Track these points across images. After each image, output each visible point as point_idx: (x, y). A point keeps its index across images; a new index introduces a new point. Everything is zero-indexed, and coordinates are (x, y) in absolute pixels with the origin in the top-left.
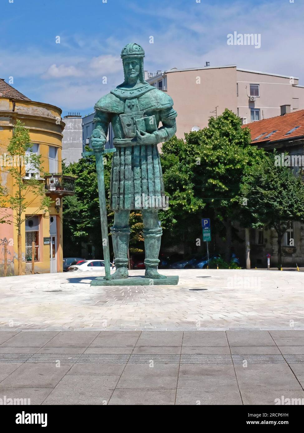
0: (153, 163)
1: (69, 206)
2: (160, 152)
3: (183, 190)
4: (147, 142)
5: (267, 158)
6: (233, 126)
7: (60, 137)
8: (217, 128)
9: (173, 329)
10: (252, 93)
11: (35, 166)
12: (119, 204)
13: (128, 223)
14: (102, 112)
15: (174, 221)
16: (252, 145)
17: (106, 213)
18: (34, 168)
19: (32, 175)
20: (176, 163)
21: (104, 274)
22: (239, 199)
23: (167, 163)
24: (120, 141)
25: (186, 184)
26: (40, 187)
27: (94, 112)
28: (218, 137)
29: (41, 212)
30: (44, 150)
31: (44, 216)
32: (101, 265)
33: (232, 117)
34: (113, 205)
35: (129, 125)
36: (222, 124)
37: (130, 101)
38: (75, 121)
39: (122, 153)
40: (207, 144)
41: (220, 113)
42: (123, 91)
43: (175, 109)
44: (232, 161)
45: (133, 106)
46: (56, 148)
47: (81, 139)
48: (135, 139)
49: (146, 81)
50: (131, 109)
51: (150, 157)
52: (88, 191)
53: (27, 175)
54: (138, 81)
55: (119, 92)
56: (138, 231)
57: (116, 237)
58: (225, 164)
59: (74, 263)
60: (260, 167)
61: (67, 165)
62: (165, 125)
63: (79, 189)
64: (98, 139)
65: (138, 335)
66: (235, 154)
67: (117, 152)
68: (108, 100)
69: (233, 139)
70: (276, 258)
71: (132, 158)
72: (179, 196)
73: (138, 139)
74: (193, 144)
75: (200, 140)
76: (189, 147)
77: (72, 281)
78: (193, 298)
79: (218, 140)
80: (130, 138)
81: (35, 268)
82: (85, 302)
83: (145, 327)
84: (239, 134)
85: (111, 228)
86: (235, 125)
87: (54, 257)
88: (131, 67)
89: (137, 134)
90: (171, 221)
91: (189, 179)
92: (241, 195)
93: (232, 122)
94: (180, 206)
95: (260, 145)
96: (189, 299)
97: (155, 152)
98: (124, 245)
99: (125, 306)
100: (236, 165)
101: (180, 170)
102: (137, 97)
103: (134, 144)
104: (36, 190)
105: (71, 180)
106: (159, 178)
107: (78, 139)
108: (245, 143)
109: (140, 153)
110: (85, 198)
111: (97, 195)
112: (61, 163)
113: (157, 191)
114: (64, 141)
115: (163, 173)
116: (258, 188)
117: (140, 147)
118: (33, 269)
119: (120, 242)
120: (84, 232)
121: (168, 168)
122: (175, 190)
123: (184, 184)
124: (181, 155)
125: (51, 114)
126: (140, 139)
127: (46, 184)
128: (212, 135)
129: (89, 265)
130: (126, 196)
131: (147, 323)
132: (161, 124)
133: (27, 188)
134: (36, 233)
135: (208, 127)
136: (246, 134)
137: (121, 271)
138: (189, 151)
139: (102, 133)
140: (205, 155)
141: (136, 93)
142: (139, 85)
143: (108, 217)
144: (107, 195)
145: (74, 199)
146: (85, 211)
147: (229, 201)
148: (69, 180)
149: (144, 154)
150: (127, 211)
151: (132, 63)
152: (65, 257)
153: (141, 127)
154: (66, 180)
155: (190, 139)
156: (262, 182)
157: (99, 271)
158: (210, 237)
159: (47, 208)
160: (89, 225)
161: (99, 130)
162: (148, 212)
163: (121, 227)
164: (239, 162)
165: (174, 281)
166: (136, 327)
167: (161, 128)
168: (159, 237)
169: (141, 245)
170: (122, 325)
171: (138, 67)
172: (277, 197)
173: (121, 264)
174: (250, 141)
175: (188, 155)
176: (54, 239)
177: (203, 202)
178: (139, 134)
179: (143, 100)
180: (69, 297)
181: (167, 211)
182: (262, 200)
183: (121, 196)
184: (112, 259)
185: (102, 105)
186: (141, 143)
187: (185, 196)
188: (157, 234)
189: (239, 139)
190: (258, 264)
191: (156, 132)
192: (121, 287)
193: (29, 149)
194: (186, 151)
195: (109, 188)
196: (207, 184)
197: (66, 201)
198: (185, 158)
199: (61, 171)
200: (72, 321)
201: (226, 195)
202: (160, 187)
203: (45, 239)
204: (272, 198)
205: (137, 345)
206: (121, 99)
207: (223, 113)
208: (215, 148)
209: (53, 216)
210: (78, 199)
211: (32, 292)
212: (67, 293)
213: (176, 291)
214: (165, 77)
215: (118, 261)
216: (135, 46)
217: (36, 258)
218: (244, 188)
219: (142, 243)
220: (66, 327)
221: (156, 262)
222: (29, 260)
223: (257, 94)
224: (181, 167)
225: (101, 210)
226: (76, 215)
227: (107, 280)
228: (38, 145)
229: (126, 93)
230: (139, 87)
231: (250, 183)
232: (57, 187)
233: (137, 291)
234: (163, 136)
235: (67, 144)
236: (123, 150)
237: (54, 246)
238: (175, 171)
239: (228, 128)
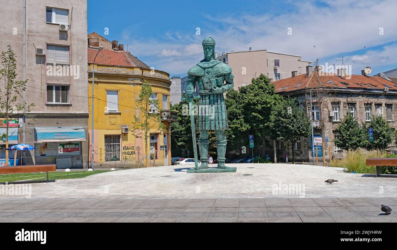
0: (221, 104)
1: (175, 128)
2: (225, 97)
3: (238, 119)
4: (217, 92)
5: (285, 101)
6: (265, 83)
7: (169, 90)
8: (256, 84)
9: (234, 197)
10: (275, 65)
11: (155, 106)
12: (202, 127)
13: (208, 138)
14: (192, 76)
15: (233, 136)
16: (276, 94)
17: (195, 132)
18: (154, 107)
19: (153, 110)
20: (234, 104)
21: (194, 166)
22: (269, 124)
23: (229, 104)
24: (202, 92)
25: (240, 116)
26: (158, 117)
27: (187, 75)
28: (257, 89)
29: (158, 132)
30: (160, 97)
31: (160, 134)
32: (193, 161)
33: (264, 78)
34: (199, 127)
35: (207, 83)
36: (259, 82)
37: (208, 69)
38: (177, 81)
39: (204, 98)
40: (251, 93)
41: (258, 76)
42: (204, 64)
43: (233, 74)
44: (265, 103)
45: (209, 72)
46: (167, 96)
47: (180, 90)
48: (211, 90)
49: (216, 58)
50: (208, 74)
51: (219, 101)
52: (185, 120)
53: (150, 111)
54: (212, 58)
55: (201, 64)
56: (213, 142)
57: (201, 146)
58: (261, 105)
59: (178, 160)
60: (281, 106)
61: (173, 105)
62: (227, 83)
63: (180, 119)
64: (190, 91)
65: (214, 201)
66: (267, 99)
67: (201, 98)
68: (195, 69)
69: (265, 90)
70: (291, 157)
71: (209, 101)
72: (236, 122)
73: (212, 91)
74: (243, 93)
75: (247, 91)
76: (241, 95)
77: (177, 170)
78: (245, 180)
79: (257, 91)
80: (208, 90)
81: (156, 163)
82: (184, 182)
83: (218, 196)
84: (269, 87)
85: (198, 141)
86: (266, 83)
87: (166, 157)
88: (208, 50)
89: (212, 88)
90: (231, 136)
91: (241, 113)
92: (270, 121)
93: (265, 81)
94: (237, 128)
95: (280, 93)
96: (243, 180)
97: (222, 98)
98: (206, 150)
99: (207, 184)
100: (267, 105)
101: (236, 107)
102: (211, 67)
103: (210, 93)
104: (156, 119)
105: (175, 114)
106: (225, 112)
107: (179, 90)
108: (272, 93)
109: (214, 98)
110: (183, 124)
111: (190, 122)
112: (170, 104)
113: (224, 120)
114: (171, 92)
115: (227, 109)
116: (280, 118)
117: (214, 95)
118: (154, 163)
119: (203, 148)
120: (183, 143)
121: (230, 107)
122: (234, 119)
123: (238, 116)
124: (237, 99)
125: (164, 77)
126: (213, 90)
127: (161, 116)
128: (254, 88)
129: (186, 161)
130: (206, 122)
131: (219, 194)
132: (225, 82)
133: (150, 118)
134: (156, 143)
135: (251, 84)
136: (272, 88)
137: (204, 164)
138: (241, 97)
139: (192, 87)
140: (250, 99)
141: (211, 65)
142: (212, 60)
143: (196, 134)
144: (195, 122)
145: (177, 124)
146: (183, 131)
147: (264, 125)
148: (174, 113)
149: (216, 99)
150: (207, 131)
151: (209, 48)
152: (172, 156)
153: (214, 84)
154: (172, 113)
155: (241, 91)
156: (282, 114)
157: (192, 165)
158: (253, 145)
159: (162, 129)
160: (186, 139)
161: (191, 86)
162: (219, 131)
163: (203, 140)
164: (269, 103)
165: (234, 170)
166: (213, 197)
167: (225, 84)
168: (225, 145)
169: (215, 150)
170: (205, 195)
171: (212, 50)
172: (291, 123)
173: (204, 160)
174: (275, 92)
175: (240, 99)
176: (166, 146)
177: (249, 126)
178: (213, 87)
179: (215, 69)
180: (175, 180)
181: (229, 131)
182: (283, 124)
183: (204, 122)
185: (192, 72)
186: (214, 93)
187: (239, 122)
188: (224, 144)
189: (269, 90)
190: (281, 160)
191: (222, 87)
192: (204, 174)
193: (152, 96)
194: (239, 97)
195: (197, 118)
196: (251, 116)
197: (173, 125)
198: (239, 101)
199: (169, 108)
200: (176, 193)
201: (262, 122)
202: (225, 117)
203: (161, 147)
204: (288, 123)
205: (214, 207)
206: (202, 68)
207: (260, 76)
208: (255, 95)
209: (165, 134)
210: (179, 124)
211: (154, 177)
212: (174, 177)
213: (235, 176)
214: (227, 56)
215: (203, 159)
216: (210, 39)
217: (156, 157)
218: (272, 118)
219: (216, 149)
220: (173, 197)
221: (223, 159)
222: (152, 158)
223: (278, 65)
224: (237, 106)
225: (192, 130)
226: (178, 133)
227: (196, 169)
228: (156, 94)
229: (206, 65)
230: (212, 61)
231: (275, 115)
232: (168, 117)
233: (213, 176)
234: (227, 89)
235: (172, 93)
236: (204, 96)
237: (166, 150)
238: (233, 108)
239: (262, 84)
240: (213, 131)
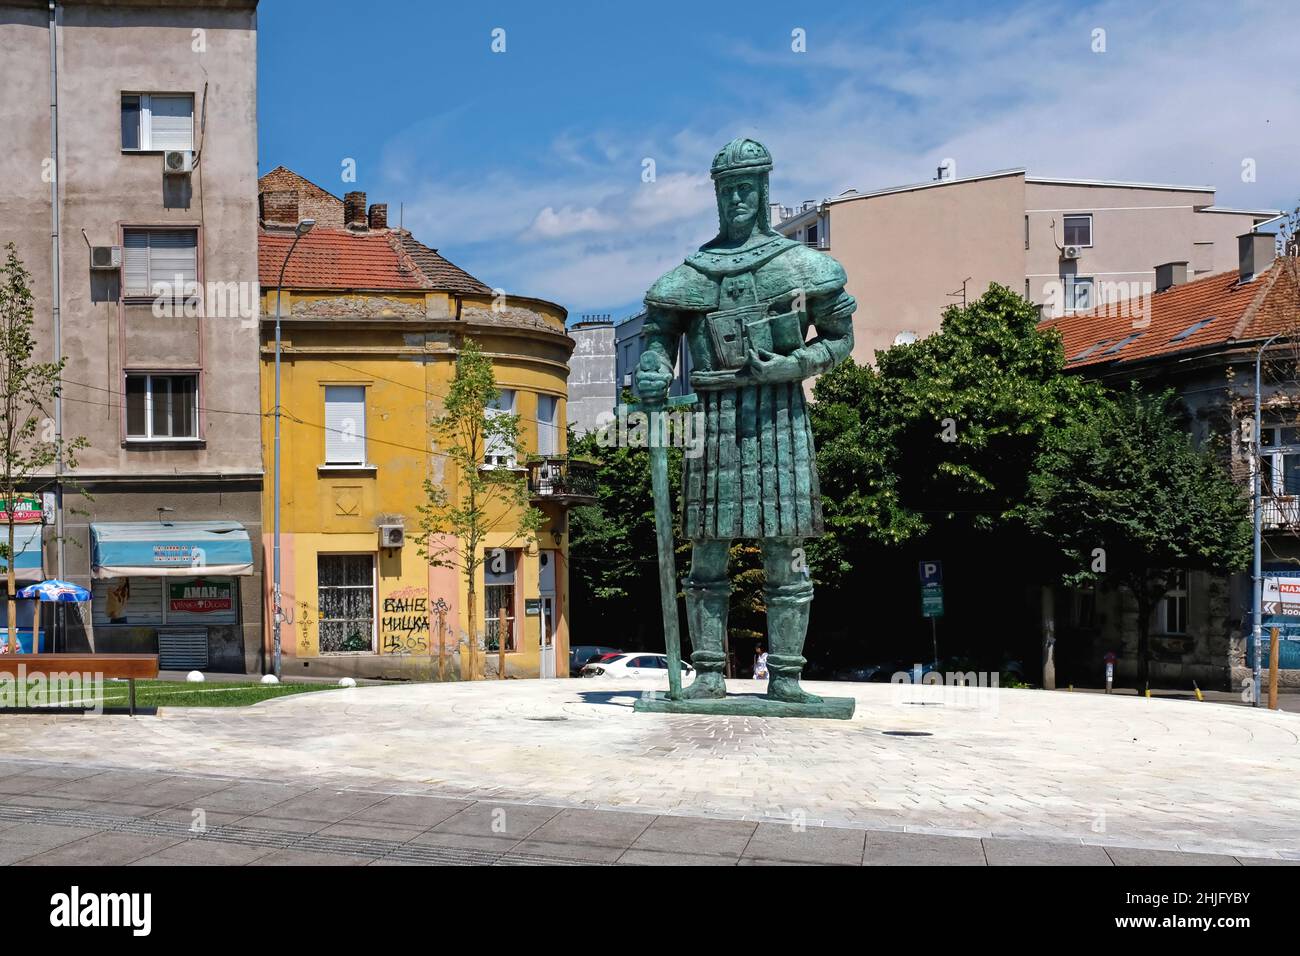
0: (791, 426)
1: (584, 530)
2: (810, 398)
3: (867, 491)
4: (775, 377)
5: (1112, 405)
6: (1011, 326)
7: (563, 374)
8: (967, 335)
9: (839, 823)
10: (1069, 239)
11: (505, 440)
12: (704, 526)
13: (726, 570)
14: (664, 311)
15: (845, 565)
16: (1068, 373)
17: (671, 546)
18: (503, 444)
19: (500, 460)
20: (852, 425)
21: (666, 687)
22: (1025, 511)
23: (827, 425)
24: (707, 376)
25: (878, 476)
26: (516, 486)
27: (643, 310)
28: (970, 358)
29: (519, 543)
30: (527, 403)
31: (527, 553)
32: (660, 664)
33: (1009, 303)
34: (690, 527)
35: (729, 338)
36: (980, 323)
37: (733, 280)
38: (598, 335)
39: (713, 405)
40: (936, 375)
41: (976, 295)
42: (717, 257)
43: (850, 292)
44: (1010, 417)
45: (741, 290)
46: (554, 399)
47: (612, 375)
48: (747, 369)
49: (774, 228)
50: (735, 298)
51: (783, 413)
52: (627, 496)
53: (488, 460)
54: (755, 230)
55: (705, 261)
56: (751, 587)
57: (697, 602)
58: (987, 425)
59: (596, 659)
60: (1088, 430)
61: (579, 436)
62: (823, 334)
63: (607, 491)
64: (654, 374)
65: (748, 831)
66: (1016, 398)
67: (699, 401)
68: (678, 281)
69: (1010, 360)
70: (1132, 664)
71: (738, 417)
72: (858, 506)
73: (753, 370)
74: (898, 377)
75: (919, 366)
76: (887, 384)
77: (591, 697)
78: (894, 753)
79: (970, 365)
80: (733, 368)
81: (507, 666)
82: (621, 747)
83: (768, 814)
84: (1028, 346)
85: (683, 582)
86: (1017, 325)
87: (549, 643)
88: (736, 197)
89: (750, 357)
90: (836, 566)
91: (885, 464)
92: (1030, 501)
93: (1009, 315)
94: (861, 529)
95: (1089, 372)
96: (883, 755)
97: (796, 400)
98: (715, 620)
99: (717, 762)
100: (1019, 425)
101: (862, 441)
102: (752, 270)
103: (744, 381)
104: (509, 494)
105: (589, 471)
106: (805, 463)
107: (606, 375)
108: (1046, 369)
109: (758, 403)
110: (622, 512)
111: (650, 504)
112: (565, 433)
113: (802, 495)
114: (573, 383)
115: (818, 449)
116: (1082, 484)
117: (759, 388)
118: (501, 666)
119: (706, 614)
120: (619, 590)
121: (831, 438)
122: (848, 492)
123: (872, 476)
124: (866, 405)
125: (546, 322)
126: (759, 369)
127: (530, 481)
128: (952, 352)
129: (630, 664)
130: (721, 506)
131: (771, 806)
132: (812, 332)
133: (487, 490)
134: (509, 591)
135: (941, 333)
136: (1049, 345)
137: (707, 681)
138: (888, 395)
139: (662, 359)
140: (931, 402)
141: (750, 260)
142: (757, 239)
143: (676, 556)
144: (673, 505)
145: (595, 515)
146: (621, 541)
147: (996, 517)
148: (584, 469)
149: (769, 404)
150: (724, 542)
151: (741, 188)
152: (575, 641)
153: (761, 342)
154: (576, 469)
155: (890, 366)
156: (1094, 468)
157: (654, 680)
158: (940, 607)
159: (532, 534)
160: (631, 574)
161: (657, 353)
162: (777, 544)
163: (707, 579)
164: (1028, 417)
165: (845, 710)
166: (745, 813)
167: (813, 341)
168: (805, 604)
170: (709, 804)
171: (754, 195)
172: (1140, 507)
173: (707, 664)
174: (1059, 364)
175: (884, 405)
176: (548, 603)
177: (924, 521)
178: (755, 357)
179: (767, 277)
180: (584, 734)
181: (826, 542)
182: (1094, 513)
183: (710, 507)
184: (686, 652)
185: (663, 295)
186: (761, 379)
187: (874, 505)
188: (800, 597)
189: (1028, 360)
190: (1079, 675)
191: (801, 352)
192: (708, 718)
193: (493, 402)
194: (881, 394)
195: (679, 488)
196: (935, 476)
197: (577, 518)
198: (877, 413)
199: (565, 450)
200: (589, 787)
201: (992, 504)
202: (808, 484)
203: (530, 603)
204: (1124, 510)
205: (747, 854)
206: (710, 275)
207: (984, 296)
208: (959, 385)
209: (546, 552)
210: (604, 514)
211: (499, 718)
212: (579, 724)
213: (848, 734)
214: (824, 214)
215: (702, 658)
216: (747, 146)
217: (510, 644)
218: (1042, 484)
219: (763, 616)
220: (577, 801)
221: (795, 663)
222: (491, 646)
223: (1084, 238)
224: (865, 435)
225: (659, 539)
226: (600, 550)
227: (674, 699)
228: (513, 392)
229: (726, 260)
230: (756, 244)
231: (1058, 473)
232: (557, 485)
233: (746, 730)
234: (819, 361)
235: (578, 388)
236: (713, 397)
237: (548, 619)
238: (848, 446)
239: (998, 332)
240: (751, 542)
